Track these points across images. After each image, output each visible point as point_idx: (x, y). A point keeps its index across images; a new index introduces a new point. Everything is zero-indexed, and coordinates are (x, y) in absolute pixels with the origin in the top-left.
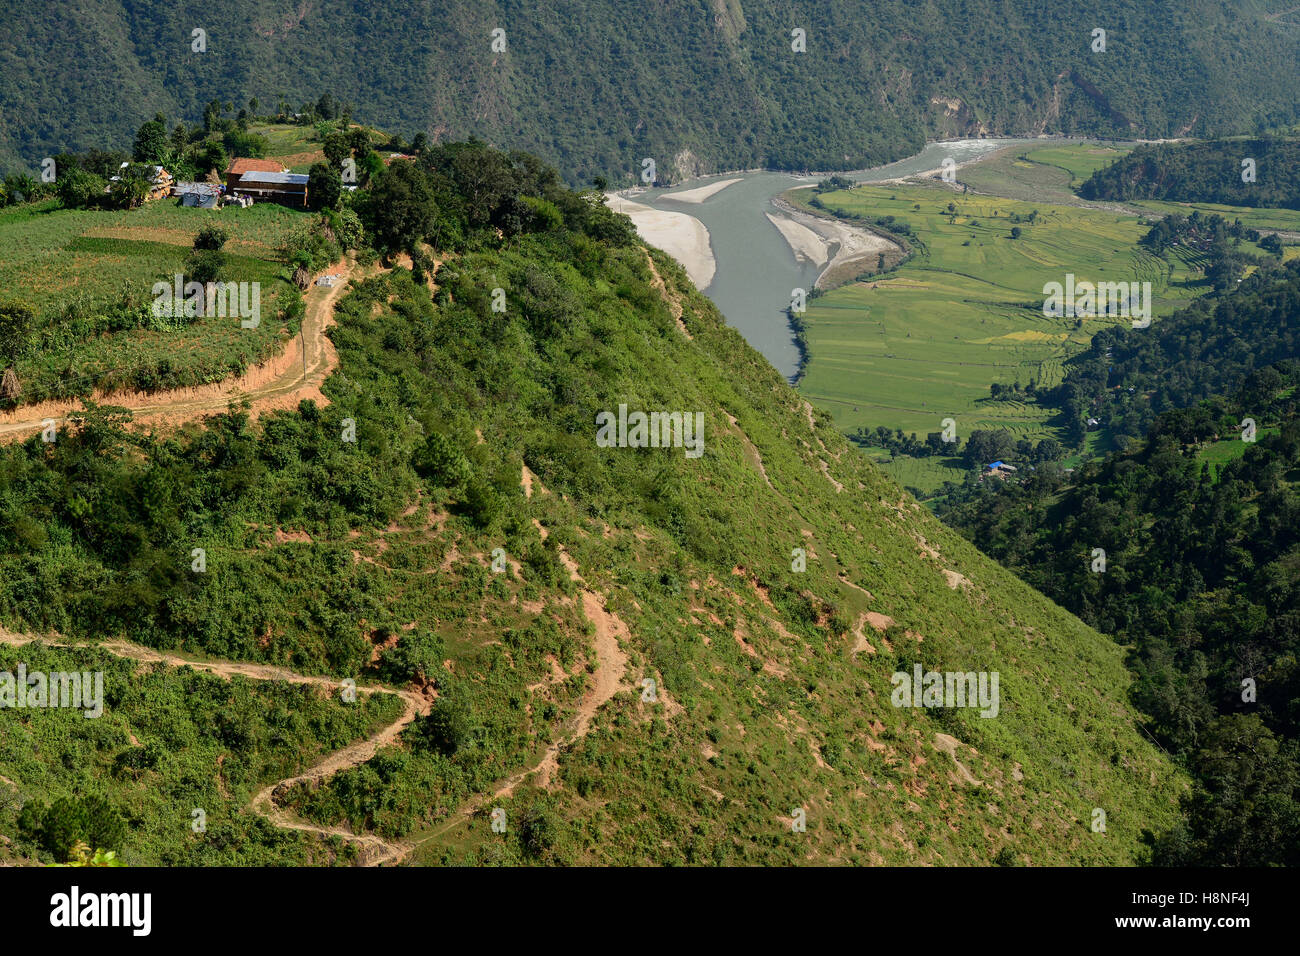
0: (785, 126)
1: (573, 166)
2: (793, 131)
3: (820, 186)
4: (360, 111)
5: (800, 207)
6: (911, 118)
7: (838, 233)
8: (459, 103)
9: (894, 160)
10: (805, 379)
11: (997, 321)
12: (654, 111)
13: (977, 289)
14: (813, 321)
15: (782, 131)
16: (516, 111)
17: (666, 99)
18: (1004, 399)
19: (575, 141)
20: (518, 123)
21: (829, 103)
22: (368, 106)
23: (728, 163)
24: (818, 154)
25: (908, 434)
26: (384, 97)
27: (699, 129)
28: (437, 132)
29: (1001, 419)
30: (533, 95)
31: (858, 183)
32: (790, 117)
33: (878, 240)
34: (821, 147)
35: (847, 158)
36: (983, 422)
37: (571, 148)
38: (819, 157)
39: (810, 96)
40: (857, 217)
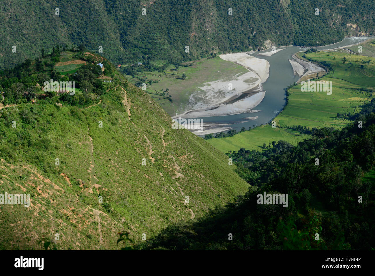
0: (300, 33)
1: (233, 44)
2: (302, 34)
3: (307, 51)
4: (170, 28)
5: (299, 58)
6: (340, 30)
7: (309, 66)
8: (199, 26)
9: (333, 43)
10: (284, 111)
11: (348, 94)
12: (259, 28)
13: (345, 84)
14: (292, 93)
15: (298, 34)
16: (217, 28)
17: (263, 25)
18: (341, 118)
19: (234, 37)
20: (217, 32)
21: (314, 26)
22: (173, 27)
23: (281, 43)
24: (309, 41)
25: (307, 128)
26: (177, 24)
27: (273, 33)
28: (193, 34)
29: (338, 124)
30: (223, 23)
31: (319, 51)
32: (301, 30)
33: (320, 68)
34: (310, 39)
35: (318, 42)
36: (332, 125)
37: (233, 39)
38: (309, 42)
39: (308, 24)
40: (315, 61)
